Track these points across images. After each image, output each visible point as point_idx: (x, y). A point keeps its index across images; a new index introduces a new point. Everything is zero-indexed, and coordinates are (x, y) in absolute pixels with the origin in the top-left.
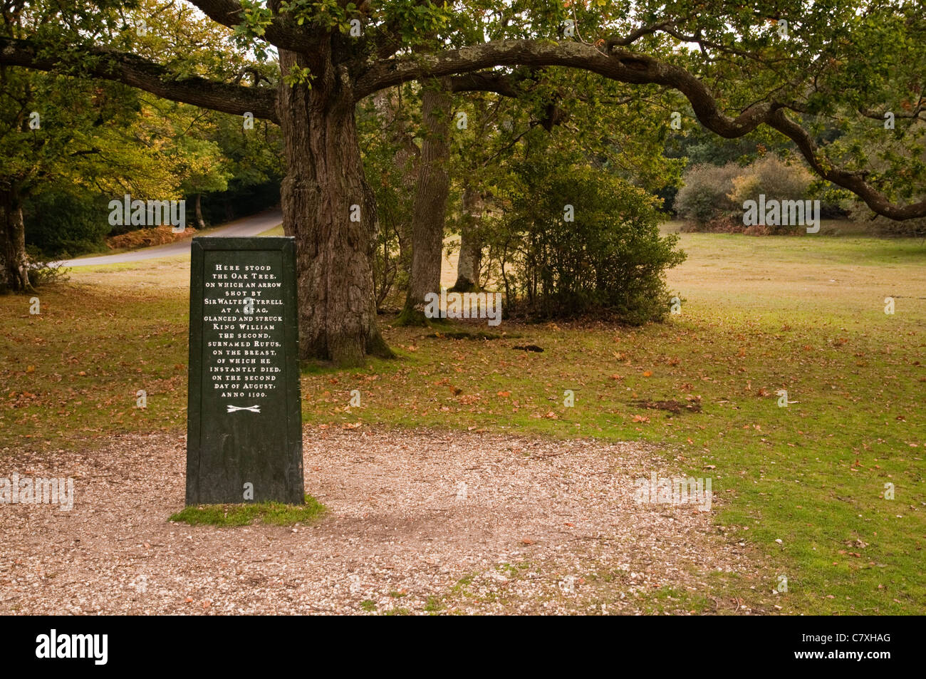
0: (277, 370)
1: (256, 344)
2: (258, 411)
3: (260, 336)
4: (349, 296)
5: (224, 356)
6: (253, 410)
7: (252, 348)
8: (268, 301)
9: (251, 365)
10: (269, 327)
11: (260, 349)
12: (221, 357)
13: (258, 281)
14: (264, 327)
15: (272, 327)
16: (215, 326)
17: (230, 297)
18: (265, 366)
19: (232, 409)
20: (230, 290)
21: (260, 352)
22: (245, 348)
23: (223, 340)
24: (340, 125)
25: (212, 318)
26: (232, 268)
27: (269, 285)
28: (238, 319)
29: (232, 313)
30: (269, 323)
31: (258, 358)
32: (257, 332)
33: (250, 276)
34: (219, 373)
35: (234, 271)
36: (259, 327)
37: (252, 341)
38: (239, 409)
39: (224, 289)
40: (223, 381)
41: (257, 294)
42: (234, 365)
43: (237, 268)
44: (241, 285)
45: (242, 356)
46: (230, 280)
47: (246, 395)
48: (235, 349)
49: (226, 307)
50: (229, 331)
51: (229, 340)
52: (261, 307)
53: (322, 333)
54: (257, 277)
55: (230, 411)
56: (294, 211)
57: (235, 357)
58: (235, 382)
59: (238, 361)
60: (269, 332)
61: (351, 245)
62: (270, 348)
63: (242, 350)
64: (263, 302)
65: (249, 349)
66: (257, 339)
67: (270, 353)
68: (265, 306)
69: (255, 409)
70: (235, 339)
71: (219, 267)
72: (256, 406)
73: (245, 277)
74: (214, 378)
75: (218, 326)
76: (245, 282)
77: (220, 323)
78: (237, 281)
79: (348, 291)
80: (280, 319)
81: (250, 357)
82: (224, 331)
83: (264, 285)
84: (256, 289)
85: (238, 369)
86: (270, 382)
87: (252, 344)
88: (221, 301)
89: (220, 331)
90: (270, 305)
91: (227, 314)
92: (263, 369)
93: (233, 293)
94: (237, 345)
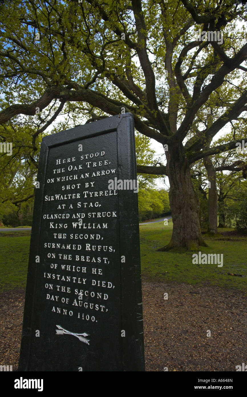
0: (110, 285)
1: (88, 247)
2: (86, 341)
3: (92, 237)
4: (192, 226)
5: (56, 261)
6: (81, 339)
7: (83, 252)
8: (101, 193)
9: (81, 275)
10: (102, 226)
11: (92, 254)
12: (54, 261)
13: (92, 170)
14: (96, 226)
15: (105, 226)
16: (52, 226)
17: (66, 192)
18: (97, 277)
19: (61, 331)
20: (66, 183)
21: (91, 259)
22: (77, 252)
23: (57, 241)
24: (185, 172)
25: (50, 216)
26: (69, 161)
27: (103, 173)
28: (71, 216)
29: (66, 210)
30: (101, 221)
31: (91, 266)
32: (90, 232)
33: (85, 166)
34: (50, 281)
35: (72, 163)
36: (91, 225)
37: (83, 243)
38: (68, 332)
39: (61, 183)
40: (54, 292)
41: (90, 185)
42: (65, 273)
43: (73, 160)
44: (76, 177)
45: (73, 263)
46: (67, 173)
47: (75, 315)
48: (67, 252)
49: (61, 202)
50: (62, 231)
51: (61, 241)
52: (94, 200)
53: (184, 238)
54: (91, 165)
55: (58, 332)
56: (173, 200)
57: (67, 262)
58: (65, 295)
59: (69, 268)
60: (101, 231)
61: (191, 209)
62: (102, 254)
63: (74, 253)
64: (96, 195)
65: (80, 253)
66: (89, 241)
67: (103, 261)
68: (98, 199)
69: (83, 337)
70: (67, 241)
71: (58, 162)
72: (85, 334)
73: (80, 168)
74: (47, 286)
75: (54, 225)
76: (79, 173)
77: (56, 221)
78: (73, 173)
79: (191, 224)
80: (114, 214)
81: (81, 264)
82: (58, 231)
83: (98, 174)
84: (89, 180)
85: (69, 279)
86: (101, 302)
87: (84, 247)
88: (57, 197)
89: (55, 231)
90: (103, 197)
91: (61, 211)
92: (94, 282)
93: (68, 187)
94: (69, 247)
